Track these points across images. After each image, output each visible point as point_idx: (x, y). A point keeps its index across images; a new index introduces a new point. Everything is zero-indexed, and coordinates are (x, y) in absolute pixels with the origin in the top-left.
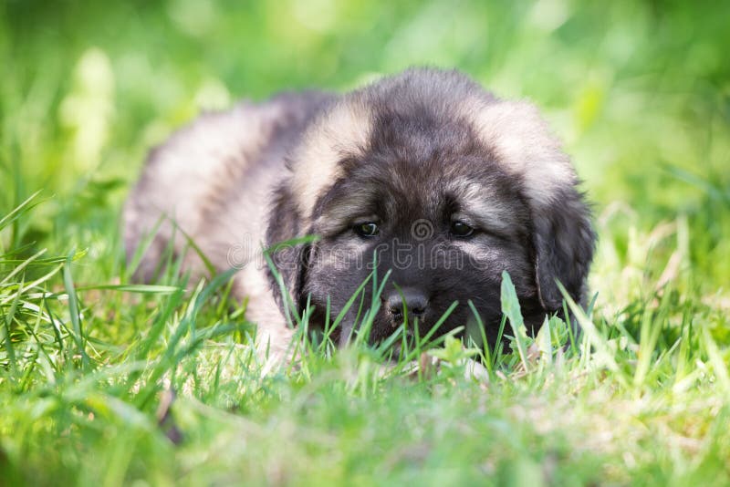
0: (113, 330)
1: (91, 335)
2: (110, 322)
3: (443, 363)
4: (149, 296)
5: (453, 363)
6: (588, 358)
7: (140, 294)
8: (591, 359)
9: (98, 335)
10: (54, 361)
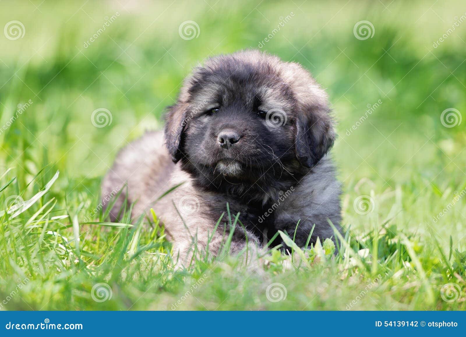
0: (96, 246)
1: (84, 250)
2: (94, 242)
3: (271, 264)
4: (114, 228)
5: (276, 264)
6: (348, 260)
7: (110, 227)
8: (350, 261)
9: (88, 249)
10: (64, 264)
